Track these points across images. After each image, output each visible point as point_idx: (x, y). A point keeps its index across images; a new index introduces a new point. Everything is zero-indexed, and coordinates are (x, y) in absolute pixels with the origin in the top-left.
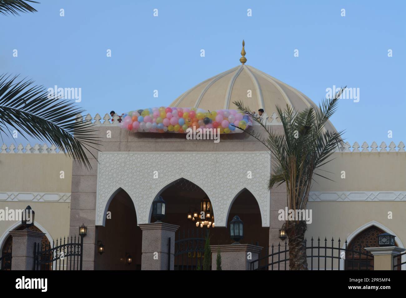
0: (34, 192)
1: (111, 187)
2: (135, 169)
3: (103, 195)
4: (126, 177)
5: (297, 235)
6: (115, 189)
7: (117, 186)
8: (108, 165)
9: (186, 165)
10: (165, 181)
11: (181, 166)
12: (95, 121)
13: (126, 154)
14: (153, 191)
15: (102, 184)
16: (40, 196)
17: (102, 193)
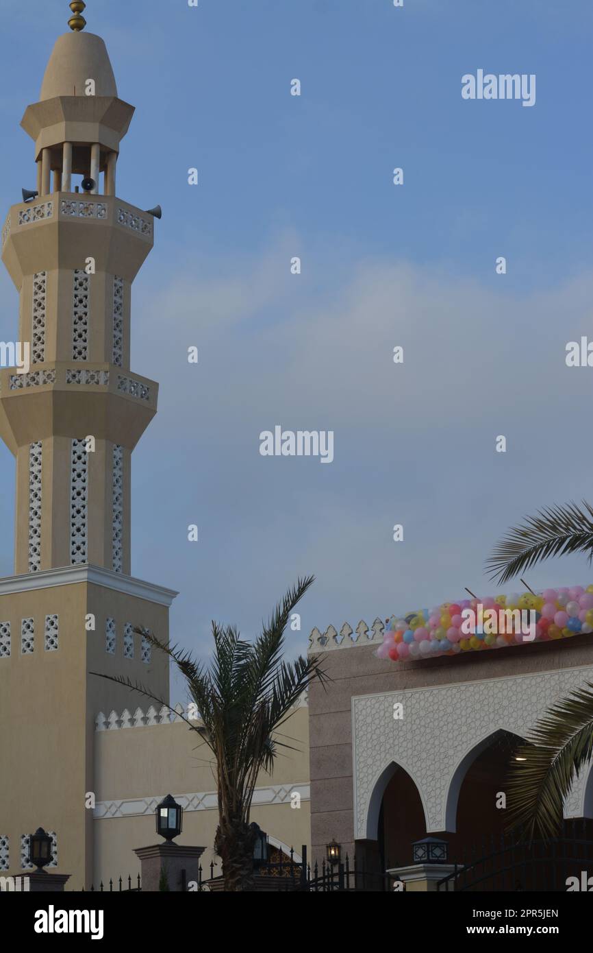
0: (275, 785)
1: (378, 764)
2: (417, 722)
3: (365, 779)
4: (401, 740)
5: (230, 858)
6: (384, 766)
7: (387, 760)
8: (369, 720)
9: (505, 703)
10: (470, 740)
11: (497, 707)
12: (358, 634)
13: (400, 694)
14: (451, 762)
15: (361, 760)
16: (286, 791)
17: (361, 776)
